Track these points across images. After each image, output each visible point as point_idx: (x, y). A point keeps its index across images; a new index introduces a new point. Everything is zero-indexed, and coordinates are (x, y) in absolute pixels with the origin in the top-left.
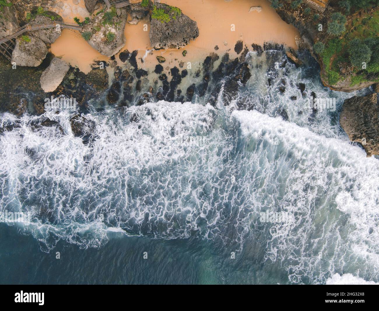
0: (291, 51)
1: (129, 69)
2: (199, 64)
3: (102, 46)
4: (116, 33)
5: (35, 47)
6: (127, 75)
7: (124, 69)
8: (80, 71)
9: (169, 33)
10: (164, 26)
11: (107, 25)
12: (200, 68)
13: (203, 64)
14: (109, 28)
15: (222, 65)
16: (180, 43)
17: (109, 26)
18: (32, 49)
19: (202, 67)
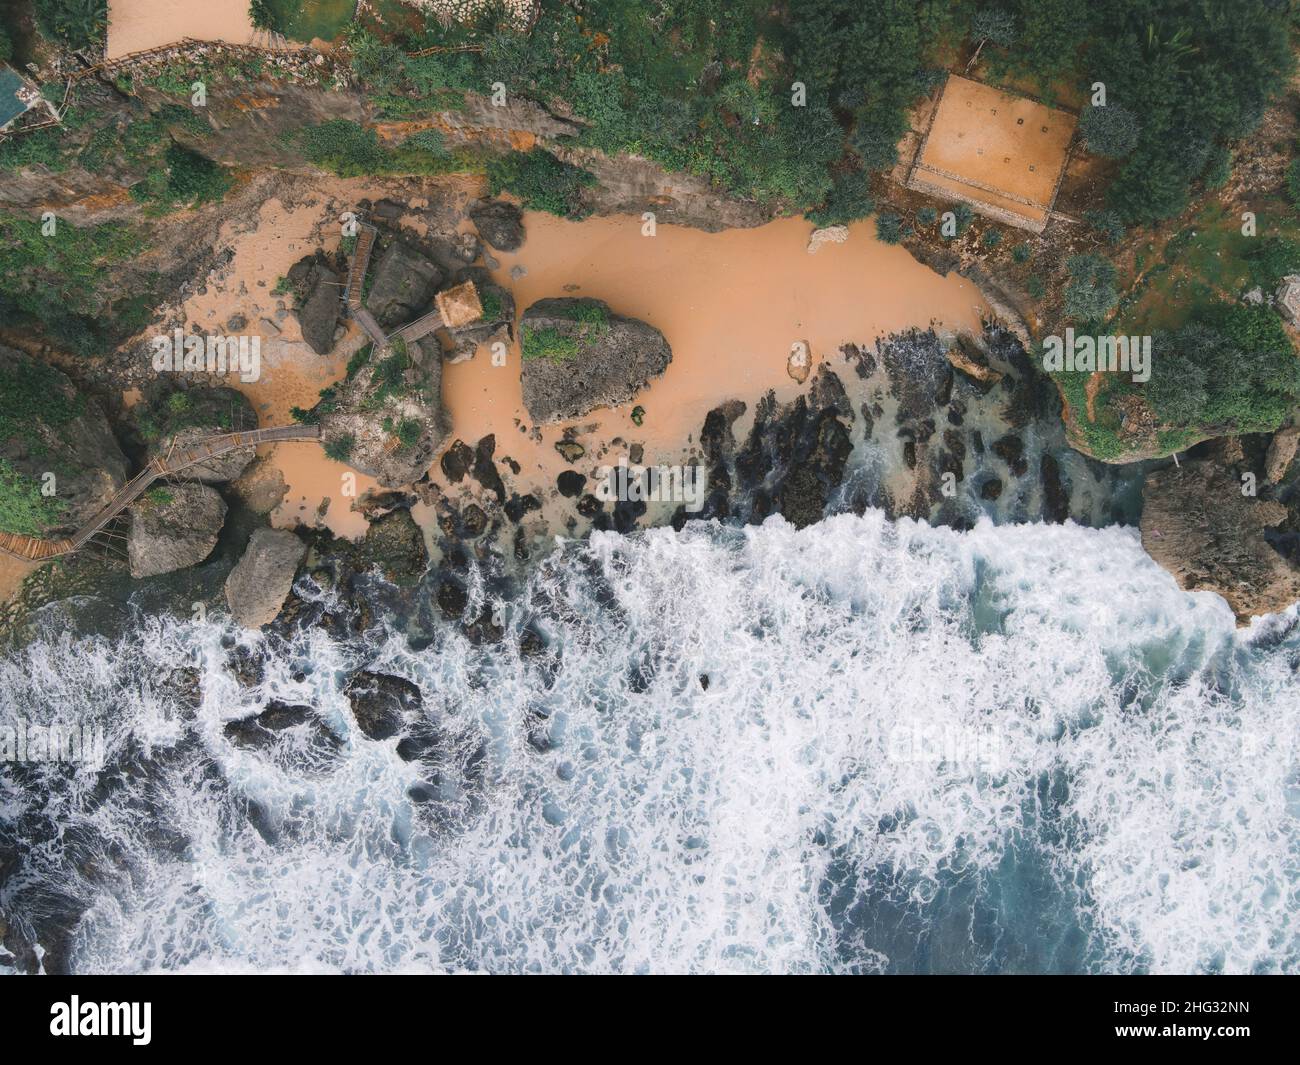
0: (963, 345)
1: (479, 499)
2: (690, 440)
3: (388, 464)
4: (421, 417)
5: (188, 510)
6: (477, 520)
7: (465, 503)
8: (335, 539)
9: (582, 384)
10: (563, 370)
11: (390, 398)
12: (693, 451)
13: (702, 439)
14: (399, 407)
15: (759, 430)
16: (620, 398)
17: (395, 400)
18: (180, 517)
19: (699, 446)
